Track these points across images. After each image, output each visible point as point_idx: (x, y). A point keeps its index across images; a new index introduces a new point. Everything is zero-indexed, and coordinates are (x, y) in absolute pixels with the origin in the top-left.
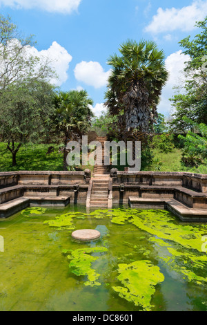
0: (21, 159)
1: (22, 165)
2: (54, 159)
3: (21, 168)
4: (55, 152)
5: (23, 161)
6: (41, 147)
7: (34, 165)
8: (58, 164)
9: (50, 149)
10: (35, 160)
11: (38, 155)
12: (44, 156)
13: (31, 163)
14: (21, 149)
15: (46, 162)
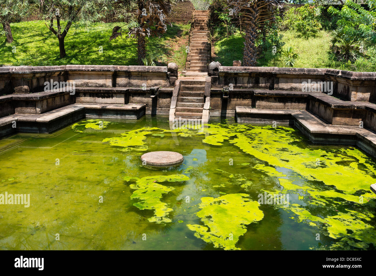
0: (73, 46)
1: (75, 56)
2: (123, 47)
3: (73, 61)
4: (124, 36)
5: (76, 51)
6: (104, 28)
7: (94, 56)
8: (130, 55)
9: (116, 32)
10: (95, 49)
11: (98, 41)
12: (108, 43)
13: (88, 54)
14: (72, 31)
15: (111, 53)
